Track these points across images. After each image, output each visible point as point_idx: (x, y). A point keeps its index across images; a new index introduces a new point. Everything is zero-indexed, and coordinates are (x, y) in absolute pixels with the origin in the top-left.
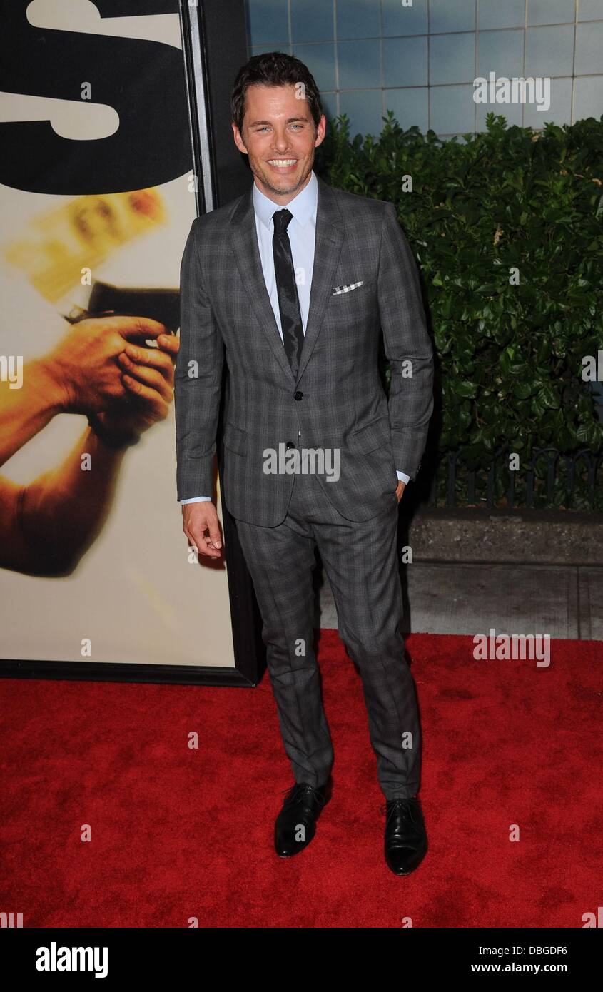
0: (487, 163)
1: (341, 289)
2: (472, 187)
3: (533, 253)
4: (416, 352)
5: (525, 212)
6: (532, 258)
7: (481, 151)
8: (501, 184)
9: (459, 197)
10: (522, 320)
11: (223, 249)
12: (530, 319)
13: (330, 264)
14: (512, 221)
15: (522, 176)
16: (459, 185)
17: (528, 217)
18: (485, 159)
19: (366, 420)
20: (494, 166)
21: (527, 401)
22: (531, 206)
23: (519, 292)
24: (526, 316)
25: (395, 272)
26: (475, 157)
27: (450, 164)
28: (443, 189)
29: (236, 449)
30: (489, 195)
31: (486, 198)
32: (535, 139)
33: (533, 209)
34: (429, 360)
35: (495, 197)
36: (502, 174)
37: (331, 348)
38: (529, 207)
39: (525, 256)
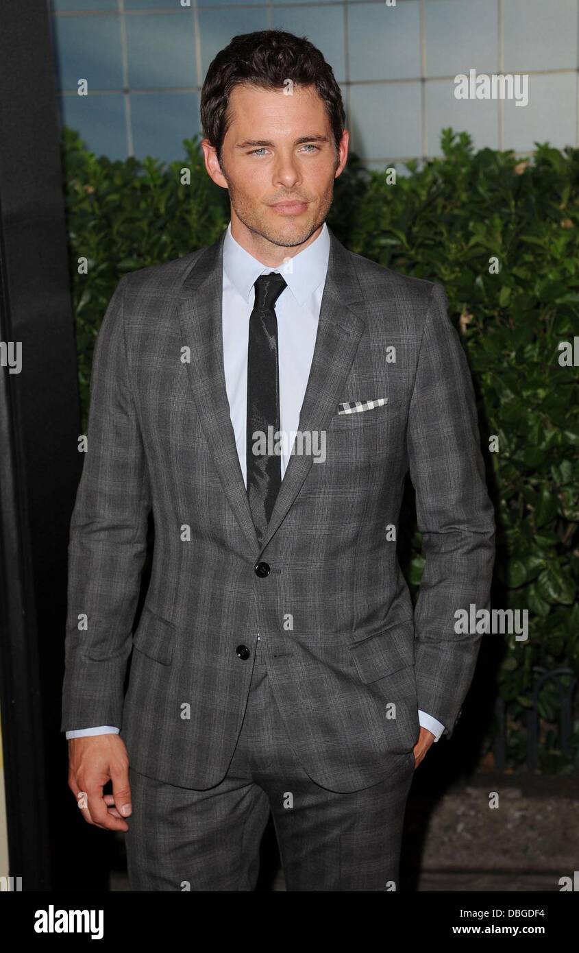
0: (444, 207)
1: (353, 405)
2: (422, 245)
3: (521, 351)
4: (468, 522)
5: (507, 286)
6: (520, 359)
7: (434, 189)
8: (467, 240)
9: (400, 261)
10: (506, 459)
11: (164, 326)
12: (520, 456)
13: (338, 365)
14: (486, 300)
15: (500, 229)
16: (399, 243)
17: (511, 294)
18: (440, 202)
19: (370, 627)
20: (456, 212)
21: (521, 591)
22: (515, 276)
23: (500, 414)
24: (513, 453)
25: (440, 392)
26: (424, 198)
27: (385, 209)
28: (374, 247)
29: (154, 652)
30: (447, 259)
31: (443, 263)
32: (520, 169)
33: (519, 281)
34: (489, 535)
35: (457, 263)
36: (467, 225)
37: (324, 499)
38: (512, 279)
39: (509, 356)
